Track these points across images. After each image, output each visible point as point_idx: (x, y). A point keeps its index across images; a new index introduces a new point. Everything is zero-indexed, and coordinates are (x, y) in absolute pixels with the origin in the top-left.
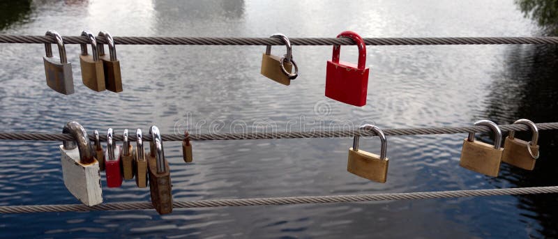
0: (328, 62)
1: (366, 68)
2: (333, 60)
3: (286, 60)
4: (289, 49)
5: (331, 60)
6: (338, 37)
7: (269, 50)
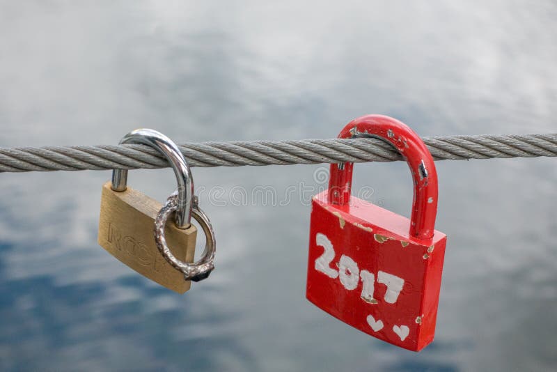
0: (316, 206)
1: (438, 236)
2: (331, 198)
3: (175, 218)
4: (184, 179)
5: (322, 197)
6: (346, 134)
7: (119, 185)
